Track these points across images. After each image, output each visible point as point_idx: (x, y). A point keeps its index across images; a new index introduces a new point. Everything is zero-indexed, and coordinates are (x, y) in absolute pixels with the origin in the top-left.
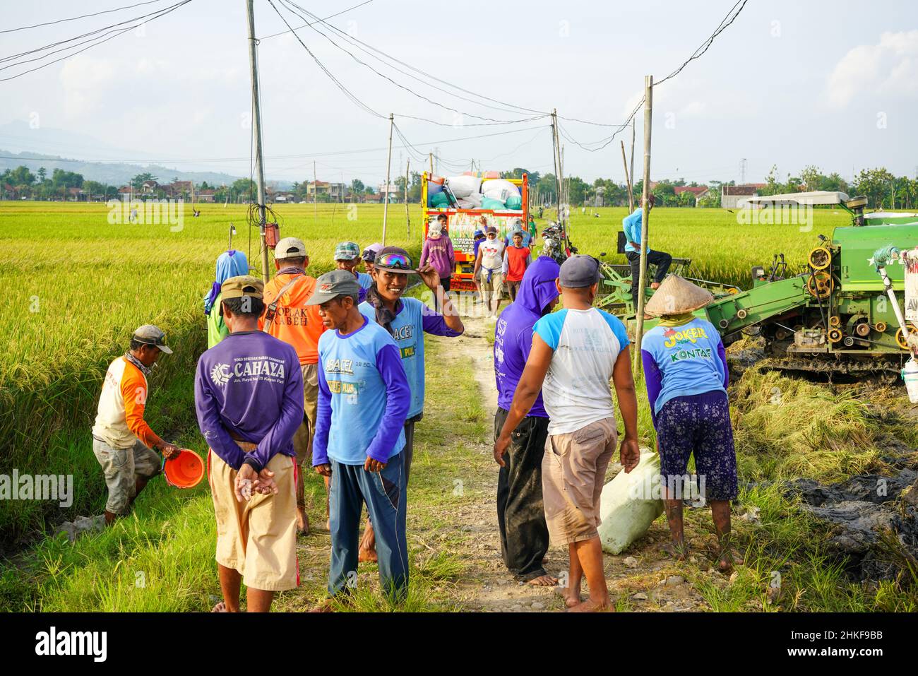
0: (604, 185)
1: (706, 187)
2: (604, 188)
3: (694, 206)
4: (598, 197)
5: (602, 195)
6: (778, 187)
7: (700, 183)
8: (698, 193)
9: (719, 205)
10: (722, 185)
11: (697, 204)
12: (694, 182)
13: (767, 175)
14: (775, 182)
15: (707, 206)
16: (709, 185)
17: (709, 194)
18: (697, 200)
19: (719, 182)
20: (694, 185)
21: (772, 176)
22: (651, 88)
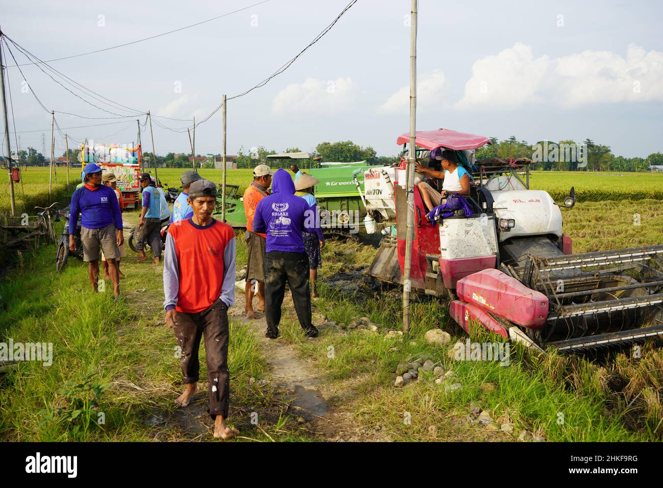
0: (148, 156)
1: (206, 157)
2: (149, 157)
3: (200, 167)
4: (145, 163)
5: (147, 162)
6: (244, 157)
7: (202, 155)
8: (201, 160)
9: (213, 167)
10: (214, 156)
11: (201, 167)
12: (199, 154)
13: (239, 151)
14: (243, 154)
15: (207, 167)
16: (207, 156)
17: (208, 161)
18: (201, 164)
19: (212, 155)
20: (199, 156)
21: (241, 151)
22: (225, 101)
